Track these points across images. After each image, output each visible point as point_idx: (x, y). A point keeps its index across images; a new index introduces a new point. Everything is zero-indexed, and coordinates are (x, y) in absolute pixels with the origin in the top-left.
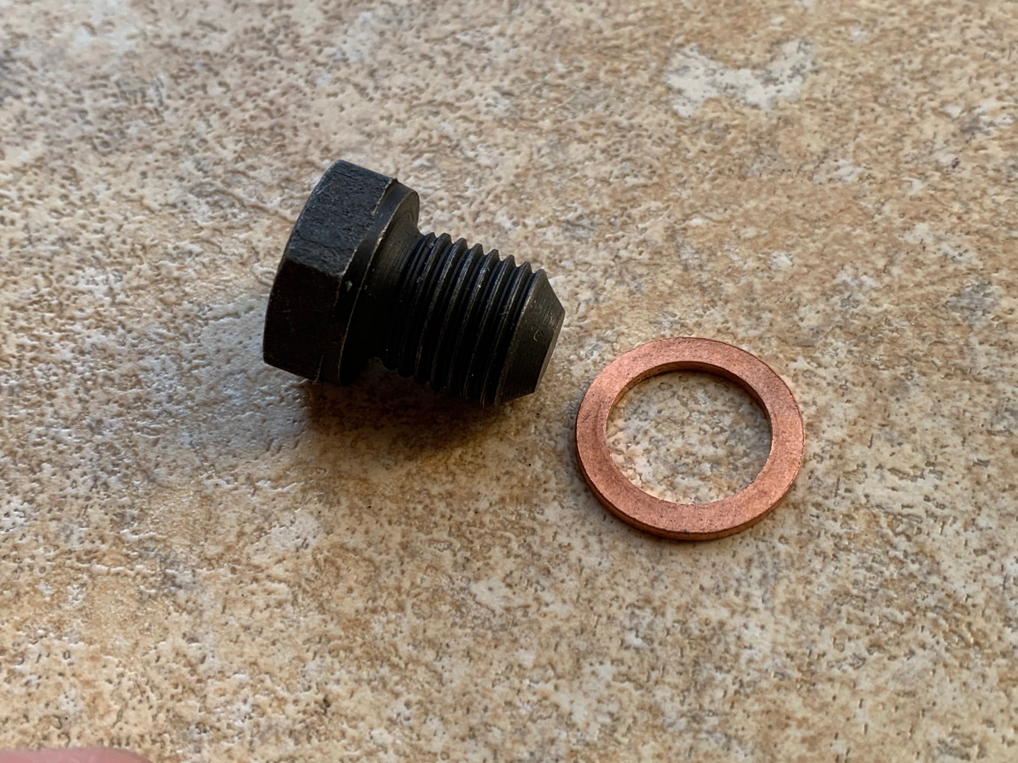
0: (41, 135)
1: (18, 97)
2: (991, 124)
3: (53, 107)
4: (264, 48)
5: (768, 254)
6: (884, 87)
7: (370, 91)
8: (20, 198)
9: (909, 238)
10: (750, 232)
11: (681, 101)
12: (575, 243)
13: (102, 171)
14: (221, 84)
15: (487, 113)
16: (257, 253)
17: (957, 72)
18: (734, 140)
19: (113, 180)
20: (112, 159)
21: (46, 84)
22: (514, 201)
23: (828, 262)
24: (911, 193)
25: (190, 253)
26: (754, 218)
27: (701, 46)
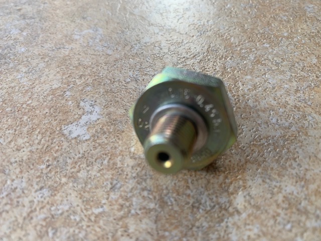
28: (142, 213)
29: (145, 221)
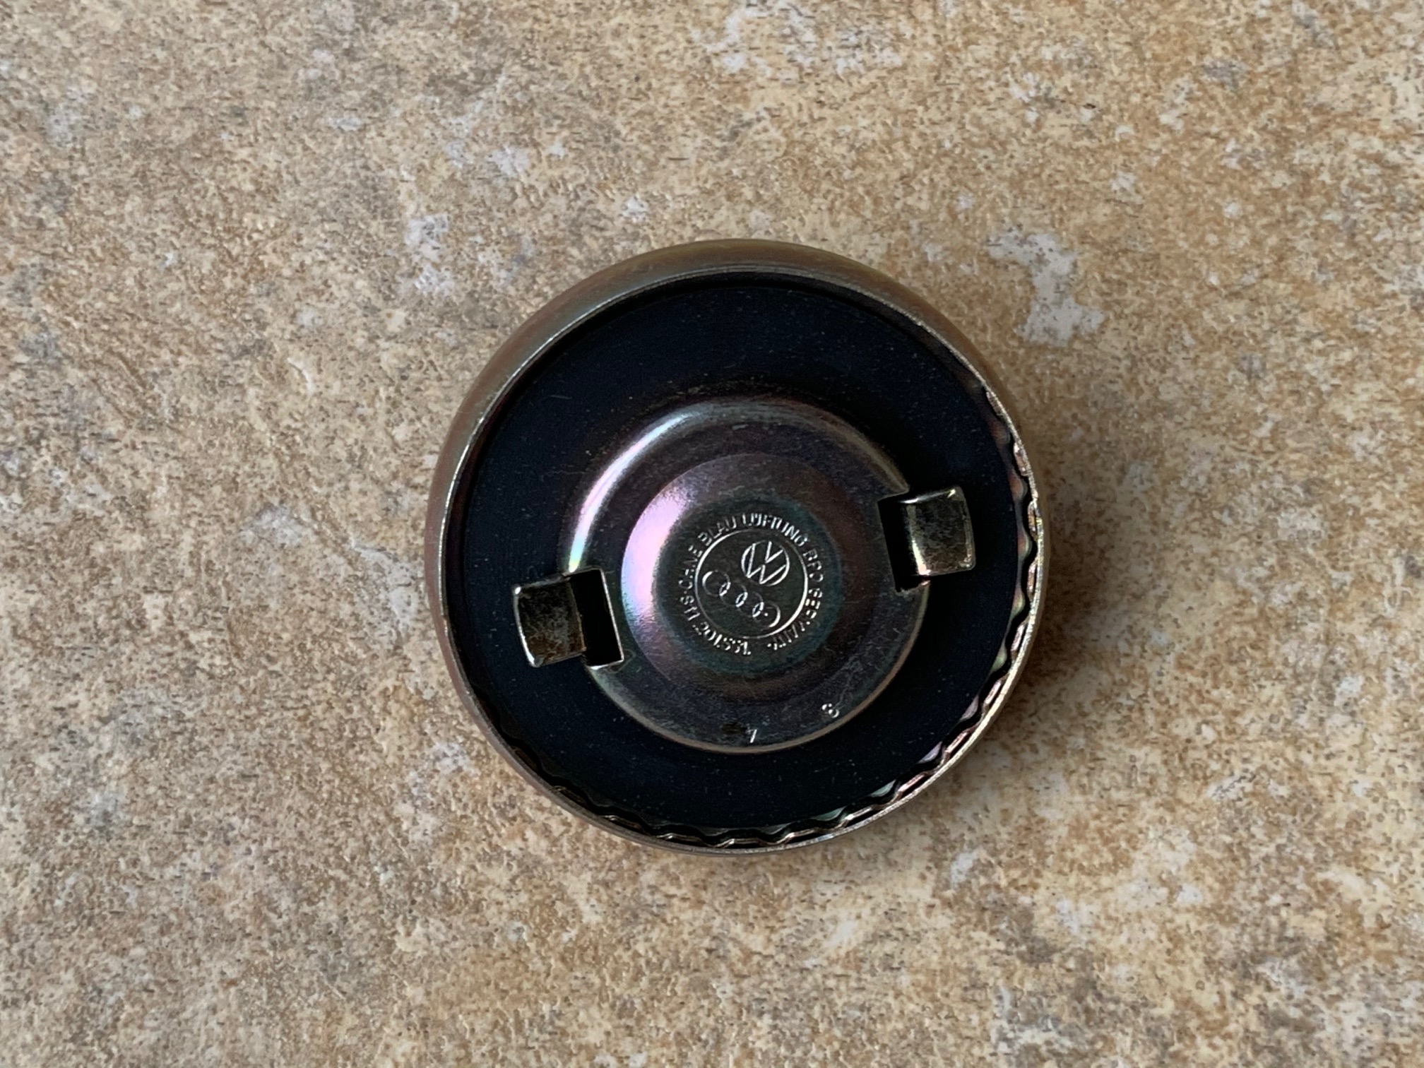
0: (1320, 876)
1: (1283, 924)
2: (1038, 87)
3: (1283, 882)
4: (1141, 710)
5: (1229, 221)
6: (1021, 172)
7: (1159, 592)
8: (1396, 860)
9: (1179, 126)
10: (1212, 239)
11: (1086, 324)
12: (1268, 366)
13: (1339, 796)
14: (1199, 732)
15: (1151, 481)
16: (1375, 620)
17: (986, 120)
18: (1117, 272)
19: (1346, 781)
20: (1324, 793)
21: (1257, 905)
22: (1241, 427)
23: (1223, 177)
24: (1132, 132)
25: (1396, 677)
26: (1197, 237)
27: (1016, 325)
28: (1343, 379)
29: (1358, 388)
